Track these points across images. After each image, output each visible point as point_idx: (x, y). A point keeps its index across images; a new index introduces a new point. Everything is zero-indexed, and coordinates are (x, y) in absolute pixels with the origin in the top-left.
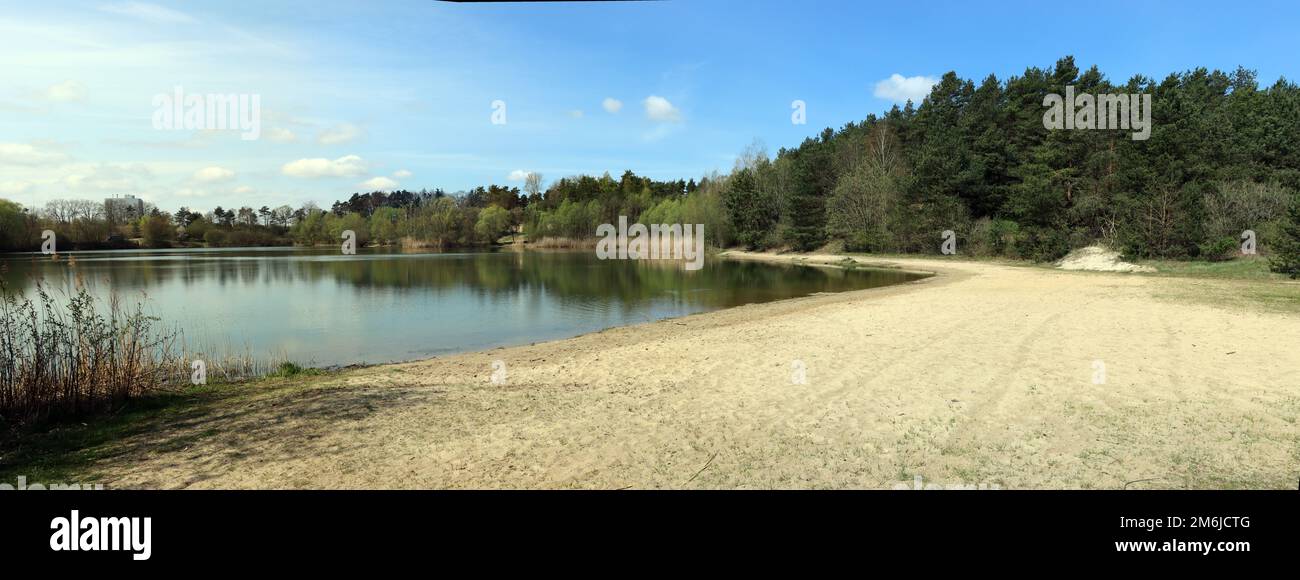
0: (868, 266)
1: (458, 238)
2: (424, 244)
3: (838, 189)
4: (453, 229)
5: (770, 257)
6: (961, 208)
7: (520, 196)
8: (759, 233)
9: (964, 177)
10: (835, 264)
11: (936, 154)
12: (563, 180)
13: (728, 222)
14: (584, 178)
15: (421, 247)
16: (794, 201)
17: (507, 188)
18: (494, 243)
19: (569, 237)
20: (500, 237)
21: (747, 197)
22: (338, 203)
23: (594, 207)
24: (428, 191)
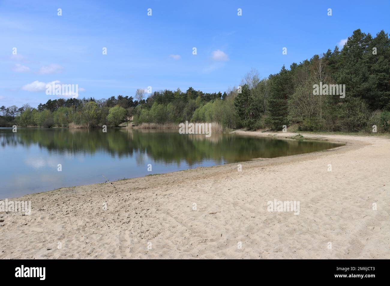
0: (309, 139)
1: (98, 124)
2: (80, 127)
3: (294, 95)
4: (95, 118)
5: (258, 134)
6: (363, 105)
7: (134, 101)
8: (252, 120)
9: (365, 86)
10: (291, 138)
11: (348, 74)
12: (155, 93)
13: (236, 114)
14: (167, 91)
15: (78, 128)
16: (271, 102)
17: (127, 97)
18: (117, 126)
19: (156, 123)
20: (121, 123)
21: (246, 100)
22: (41, 105)
23: (170, 107)
24: (86, 99)
